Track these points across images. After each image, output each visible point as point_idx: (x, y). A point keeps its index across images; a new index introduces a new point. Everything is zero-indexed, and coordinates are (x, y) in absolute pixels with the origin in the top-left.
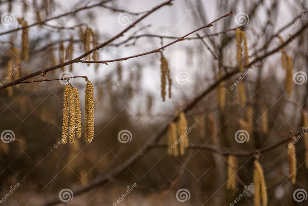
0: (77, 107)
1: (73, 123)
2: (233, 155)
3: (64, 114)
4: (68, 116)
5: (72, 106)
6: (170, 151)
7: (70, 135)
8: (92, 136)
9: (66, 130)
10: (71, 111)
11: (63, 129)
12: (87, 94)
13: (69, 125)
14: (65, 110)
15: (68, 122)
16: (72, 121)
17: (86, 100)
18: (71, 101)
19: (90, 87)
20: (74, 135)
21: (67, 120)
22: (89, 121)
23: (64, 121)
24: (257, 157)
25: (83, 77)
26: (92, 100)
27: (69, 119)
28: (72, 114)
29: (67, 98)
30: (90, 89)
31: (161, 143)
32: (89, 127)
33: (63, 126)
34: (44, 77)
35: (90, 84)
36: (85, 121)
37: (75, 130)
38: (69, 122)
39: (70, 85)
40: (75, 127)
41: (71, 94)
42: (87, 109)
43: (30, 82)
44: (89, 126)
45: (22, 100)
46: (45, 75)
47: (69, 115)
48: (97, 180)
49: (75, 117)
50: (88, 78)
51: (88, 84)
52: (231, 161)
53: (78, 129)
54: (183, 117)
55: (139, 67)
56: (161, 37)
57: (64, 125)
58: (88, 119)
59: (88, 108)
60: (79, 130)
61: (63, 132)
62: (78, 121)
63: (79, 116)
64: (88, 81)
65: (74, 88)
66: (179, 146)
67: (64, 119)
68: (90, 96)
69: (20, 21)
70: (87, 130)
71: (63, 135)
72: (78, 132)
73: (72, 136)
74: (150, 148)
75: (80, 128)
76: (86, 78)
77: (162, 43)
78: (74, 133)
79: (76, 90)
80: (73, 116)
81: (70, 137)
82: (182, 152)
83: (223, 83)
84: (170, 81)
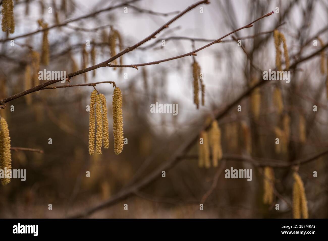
0: (104, 114)
1: (100, 132)
2: (270, 166)
3: (91, 122)
4: (95, 125)
5: (98, 114)
6: (201, 163)
7: (97, 146)
8: (121, 147)
9: (92, 140)
10: (98, 119)
11: (89, 138)
12: (115, 101)
13: (95, 134)
14: (91, 118)
15: (94, 131)
16: (99, 130)
17: (113, 108)
18: (97, 108)
19: (118, 93)
20: (101, 145)
21: (94, 129)
22: (118, 130)
23: (90, 130)
24: (297, 168)
25: (110, 82)
26: (120, 107)
27: (96, 128)
28: (98, 122)
29: (93, 105)
30: (118, 95)
31: (191, 153)
32: (118, 137)
33: (89, 136)
34: (69, 82)
35: (118, 90)
36: (114, 130)
37: (103, 140)
38: (96, 131)
39: (96, 91)
40: (102, 137)
41: (97, 101)
42: (115, 117)
43: (52, 88)
44: (117, 135)
45: (40, 108)
46: (69, 81)
47: (96, 123)
48: (122, 193)
49: (102, 126)
50: (116, 83)
51: (116, 90)
52: (268, 173)
53: (105, 139)
54: (215, 125)
55: (164, 72)
56: (193, 40)
57: (91, 134)
58: (116, 128)
59: (116, 115)
60: (107, 140)
61: (90, 142)
62: (105, 130)
63: (106, 125)
64: (116, 87)
65: (101, 94)
66: (211, 157)
67: (90, 128)
68: (118, 103)
69: (40, 22)
70: (116, 140)
71: (90, 145)
72: (105, 142)
73: (99, 146)
74: (179, 159)
75: (107, 137)
76: (114, 83)
77: (193, 46)
78: (101, 143)
79: (103, 97)
80: (100, 124)
81: (97, 147)
82: (216, 163)
83: (258, 90)
84: (203, 86)
